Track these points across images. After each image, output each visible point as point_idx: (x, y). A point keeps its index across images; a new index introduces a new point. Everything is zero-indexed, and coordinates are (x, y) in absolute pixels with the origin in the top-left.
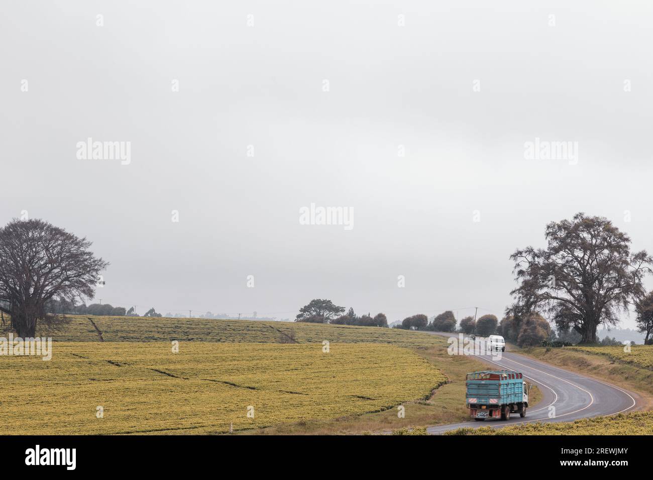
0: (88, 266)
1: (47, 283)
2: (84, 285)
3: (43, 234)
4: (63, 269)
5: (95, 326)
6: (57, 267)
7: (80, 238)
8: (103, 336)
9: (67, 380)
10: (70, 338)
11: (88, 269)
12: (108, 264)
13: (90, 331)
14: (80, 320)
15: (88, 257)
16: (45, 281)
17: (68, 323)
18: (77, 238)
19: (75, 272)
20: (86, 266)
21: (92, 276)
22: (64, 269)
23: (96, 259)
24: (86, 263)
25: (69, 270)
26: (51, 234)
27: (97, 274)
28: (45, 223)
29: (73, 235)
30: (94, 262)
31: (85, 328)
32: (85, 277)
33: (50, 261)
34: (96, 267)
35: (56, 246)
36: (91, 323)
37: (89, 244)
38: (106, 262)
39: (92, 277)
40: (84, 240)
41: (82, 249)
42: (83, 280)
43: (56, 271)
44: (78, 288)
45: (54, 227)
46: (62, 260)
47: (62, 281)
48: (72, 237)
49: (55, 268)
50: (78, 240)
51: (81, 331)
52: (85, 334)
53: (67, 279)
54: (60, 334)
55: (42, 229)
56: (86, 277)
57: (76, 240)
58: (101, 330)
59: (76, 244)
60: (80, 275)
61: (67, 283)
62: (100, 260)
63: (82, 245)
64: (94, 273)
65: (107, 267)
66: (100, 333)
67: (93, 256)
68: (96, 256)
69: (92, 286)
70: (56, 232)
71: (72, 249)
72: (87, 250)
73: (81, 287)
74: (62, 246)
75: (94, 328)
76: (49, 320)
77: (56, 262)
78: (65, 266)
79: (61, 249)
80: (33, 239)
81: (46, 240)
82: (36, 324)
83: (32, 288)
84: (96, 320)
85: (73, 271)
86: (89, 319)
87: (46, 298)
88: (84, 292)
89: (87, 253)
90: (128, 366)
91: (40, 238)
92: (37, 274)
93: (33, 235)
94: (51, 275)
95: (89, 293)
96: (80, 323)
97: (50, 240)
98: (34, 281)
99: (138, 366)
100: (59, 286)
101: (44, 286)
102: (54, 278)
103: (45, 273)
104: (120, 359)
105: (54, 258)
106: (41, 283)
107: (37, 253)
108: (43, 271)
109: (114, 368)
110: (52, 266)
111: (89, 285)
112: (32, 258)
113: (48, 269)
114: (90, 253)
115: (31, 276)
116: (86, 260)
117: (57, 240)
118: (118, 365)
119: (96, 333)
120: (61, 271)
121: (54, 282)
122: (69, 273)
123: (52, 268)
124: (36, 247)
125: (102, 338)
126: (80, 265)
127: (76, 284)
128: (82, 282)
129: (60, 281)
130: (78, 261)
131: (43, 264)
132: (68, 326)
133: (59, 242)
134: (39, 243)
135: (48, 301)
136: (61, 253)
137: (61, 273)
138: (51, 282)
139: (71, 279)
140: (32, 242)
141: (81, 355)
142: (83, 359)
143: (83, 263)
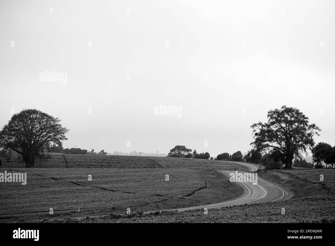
0: (59, 131)
3: (38, 116)
4: (47, 133)
5: (65, 160)
6: (45, 131)
7: (55, 118)
9: (29, 187)
11: (59, 133)
13: (62, 162)
14: (59, 156)
15: (59, 127)
16: (39, 138)
17: (50, 158)
18: (54, 118)
19: (53, 134)
20: (58, 131)
23: (63, 128)
24: (58, 130)
25: (51, 133)
26: (41, 116)
27: (64, 135)
28: (38, 111)
29: (52, 117)
30: (62, 129)
31: (60, 160)
33: (41, 129)
34: (63, 132)
35: (44, 122)
36: (63, 158)
37: (60, 121)
38: (68, 129)
39: (61, 136)
40: (57, 118)
41: (56, 123)
42: (57, 138)
43: (44, 133)
44: (54, 141)
46: (47, 128)
47: (47, 138)
49: (43, 132)
50: (54, 119)
51: (58, 162)
52: (60, 163)
53: (50, 137)
54: (48, 163)
55: (37, 113)
56: (59, 136)
57: (53, 119)
58: (68, 161)
59: (53, 121)
60: (55, 136)
61: (49, 139)
62: (65, 128)
63: (56, 121)
65: (68, 131)
66: (67, 163)
67: (61, 126)
68: (63, 126)
69: (61, 141)
70: (44, 115)
71: (52, 123)
72: (59, 123)
73: (56, 141)
74: (47, 121)
76: (41, 157)
77: (44, 129)
78: (48, 131)
79: (46, 123)
80: (33, 118)
81: (39, 119)
82: (34, 159)
83: (32, 142)
84: (66, 157)
85: (52, 133)
86: (63, 156)
87: (40, 147)
88: (57, 143)
89: (58, 125)
90: (60, 180)
91: (36, 118)
92: (35, 135)
93: (33, 116)
94: (42, 135)
95: (60, 144)
96: (58, 158)
97: (41, 119)
98: (34, 138)
99: (65, 180)
100: (46, 141)
101: (38, 141)
102: (43, 137)
103: (39, 135)
104: (58, 177)
105: (43, 127)
106: (37, 139)
107: (34, 125)
108: (38, 134)
109: (53, 181)
110: (42, 131)
111: (60, 140)
112: (32, 128)
113: (40, 133)
114: (60, 125)
115: (32, 136)
116: (58, 128)
117: (44, 119)
118: (56, 180)
119: (65, 163)
120: (47, 134)
121: (43, 139)
122: (50, 134)
123: (42, 132)
124: (35, 122)
125: (67, 165)
126: (55, 130)
127: (54, 140)
128: (57, 139)
129: (46, 138)
130: (55, 129)
131: (38, 130)
132: (52, 159)
133: (45, 120)
134: (36, 120)
135: (40, 148)
136: (46, 125)
137: (46, 134)
138: (41, 139)
139: (51, 137)
140: (32, 120)
141: (41, 175)
142: (41, 177)
143: (57, 130)
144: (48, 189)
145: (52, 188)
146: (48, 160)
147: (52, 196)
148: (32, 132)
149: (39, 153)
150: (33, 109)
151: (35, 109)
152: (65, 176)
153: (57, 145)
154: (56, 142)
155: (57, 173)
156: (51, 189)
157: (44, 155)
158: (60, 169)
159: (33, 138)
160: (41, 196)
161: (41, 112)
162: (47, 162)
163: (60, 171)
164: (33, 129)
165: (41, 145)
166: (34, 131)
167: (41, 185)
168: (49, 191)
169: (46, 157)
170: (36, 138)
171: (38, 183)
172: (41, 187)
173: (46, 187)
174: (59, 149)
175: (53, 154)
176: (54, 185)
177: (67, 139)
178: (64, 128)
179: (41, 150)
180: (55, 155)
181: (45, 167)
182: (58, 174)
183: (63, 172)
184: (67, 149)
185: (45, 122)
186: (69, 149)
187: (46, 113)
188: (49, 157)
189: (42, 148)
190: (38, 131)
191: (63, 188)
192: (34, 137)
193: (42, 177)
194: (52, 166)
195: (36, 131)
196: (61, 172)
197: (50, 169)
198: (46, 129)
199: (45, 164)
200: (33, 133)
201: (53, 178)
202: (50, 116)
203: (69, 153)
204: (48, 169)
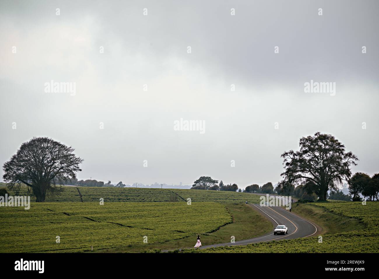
0: (72, 161)
2: (71, 171)
3: (49, 145)
5: (80, 193)
7: (68, 147)
9: (39, 223)
11: (73, 163)
13: (76, 195)
14: (73, 189)
15: (72, 157)
16: (50, 169)
17: (62, 191)
18: (66, 147)
23: (76, 158)
24: (72, 160)
25: (63, 164)
26: (53, 145)
28: (50, 139)
29: (65, 146)
30: (76, 159)
31: (74, 193)
33: (53, 159)
34: (77, 162)
35: (56, 151)
36: (77, 191)
37: (73, 150)
38: (82, 159)
39: (75, 167)
40: (70, 148)
41: (69, 152)
42: (70, 169)
43: (56, 164)
44: (68, 173)
45: (54, 141)
46: (59, 158)
47: (59, 169)
51: (71, 195)
52: (73, 197)
53: (62, 168)
54: (60, 197)
55: (48, 142)
56: (72, 167)
57: (66, 148)
58: (82, 194)
59: (66, 150)
60: (68, 166)
61: (62, 170)
62: (79, 158)
64: (76, 165)
65: (83, 162)
66: (81, 196)
67: (75, 156)
68: (77, 156)
69: (74, 172)
70: (56, 144)
71: (64, 153)
72: (72, 153)
73: (69, 172)
74: (59, 151)
75: (78, 194)
76: (53, 190)
77: (56, 160)
78: (61, 162)
79: (58, 153)
80: (44, 147)
81: (50, 148)
82: (46, 192)
83: (43, 174)
84: (81, 189)
85: (65, 164)
86: (77, 189)
87: (51, 179)
88: (70, 175)
89: (72, 155)
90: (73, 215)
91: (47, 147)
92: (46, 165)
93: (44, 145)
94: (53, 166)
95: (74, 176)
96: (72, 191)
97: (53, 148)
99: (78, 215)
100: (58, 172)
101: (50, 172)
102: (55, 168)
103: (51, 165)
104: (70, 212)
105: (55, 157)
106: (48, 171)
107: (46, 155)
108: (49, 164)
109: (66, 216)
110: (54, 161)
113: (52, 163)
114: (73, 155)
115: (43, 167)
116: (71, 158)
117: (56, 148)
118: (68, 215)
119: (79, 197)
120: (59, 164)
121: (55, 170)
122: (63, 165)
123: (54, 163)
124: (46, 152)
125: (82, 199)
126: (68, 161)
127: (67, 171)
128: (70, 170)
129: (58, 169)
130: (67, 159)
131: (49, 161)
132: (65, 192)
133: (57, 149)
134: (47, 150)
135: (52, 180)
136: (58, 155)
138: (53, 170)
139: (64, 168)
140: (43, 149)
141: (52, 210)
142: (52, 212)
143: (70, 160)
144: (59, 226)
145: (64, 225)
146: (60, 194)
148: (43, 163)
149: (51, 185)
150: (44, 138)
151: (46, 137)
152: (79, 211)
153: (70, 177)
154: (70, 173)
155: (70, 207)
156: (62, 225)
157: (56, 187)
158: (73, 204)
159: (44, 169)
160: (52, 233)
161: (52, 141)
163: (72, 206)
164: (44, 159)
165: (53, 176)
166: (45, 162)
167: (52, 221)
168: (61, 228)
169: (59, 190)
170: (47, 169)
171: (48, 219)
172: (52, 223)
173: (57, 223)
174: (73, 181)
175: (66, 186)
176: (66, 221)
177: (81, 170)
178: (78, 158)
179: (52, 182)
180: (68, 188)
181: (58, 201)
182: (71, 209)
183: (76, 207)
184: (82, 181)
185: (57, 152)
186: (84, 181)
187: (58, 141)
188: (62, 190)
189: (54, 180)
190: (49, 162)
191: (76, 224)
192: (45, 168)
193: (53, 212)
194: (65, 200)
195: (48, 162)
196: (73, 207)
197: (63, 203)
198: (58, 160)
199: (57, 198)
200: (45, 164)
201: (65, 213)
202: (63, 145)
203: (84, 185)
204: (60, 203)
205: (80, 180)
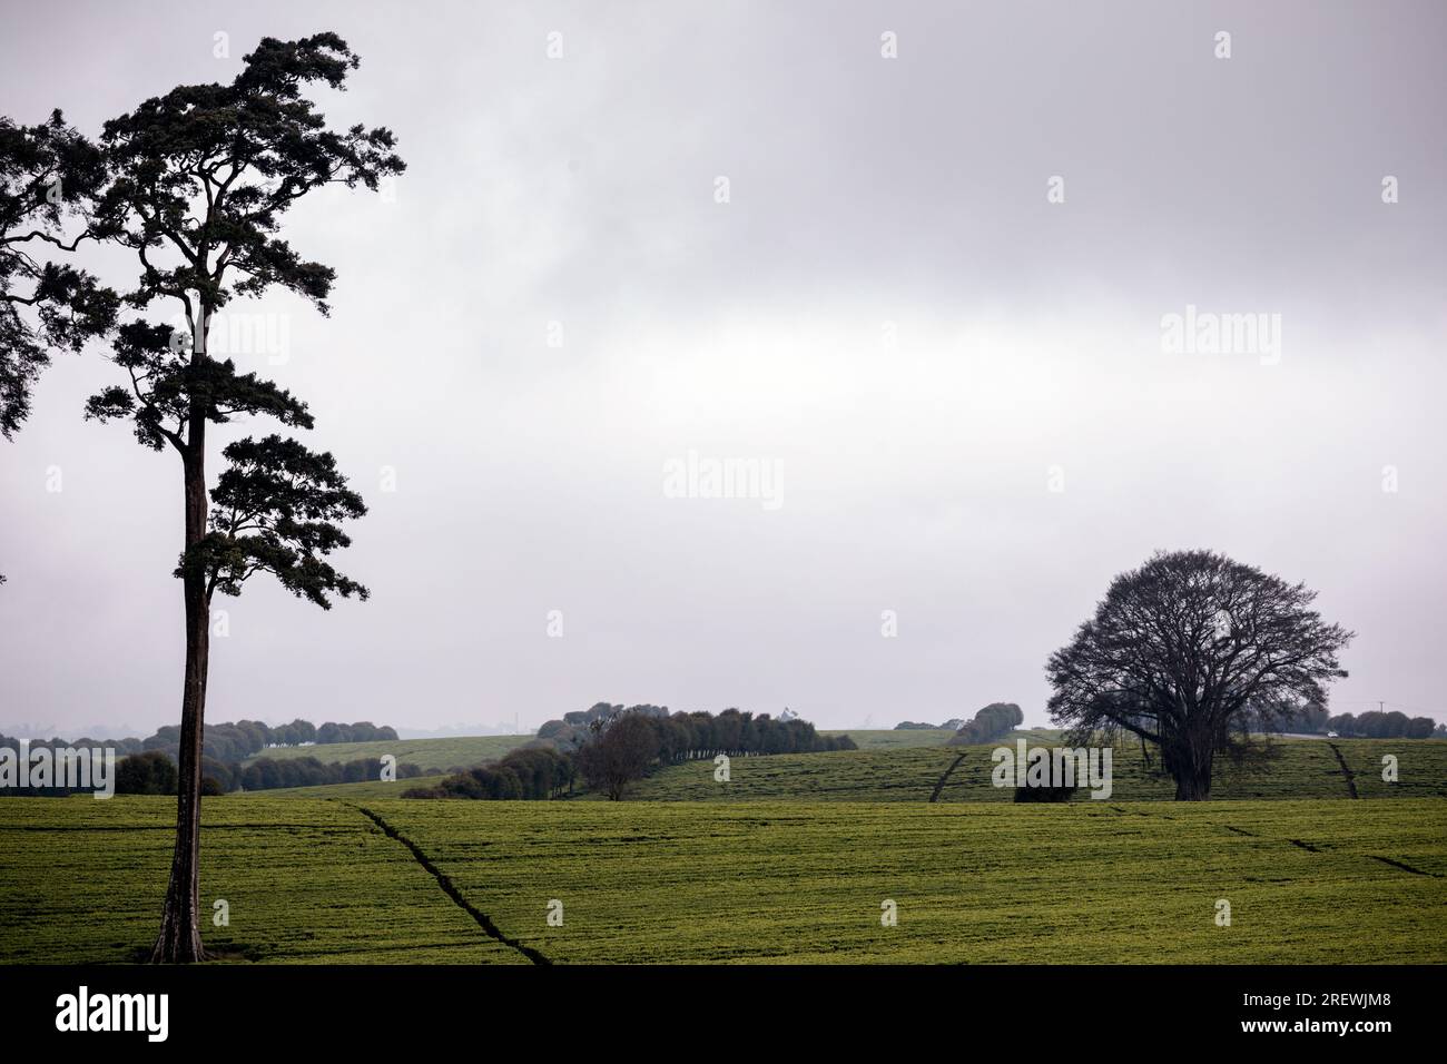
0: (1309, 641)
1: (1229, 678)
2: (1306, 678)
3: (1216, 579)
4: (1260, 649)
5: (1343, 763)
6: (1250, 644)
7: (1292, 583)
8: (1356, 783)
9: (1200, 881)
10: (1288, 788)
11: (1312, 647)
12: (1351, 635)
13: (1329, 773)
14: (1314, 749)
15: (1309, 622)
16: (1226, 673)
17: (1277, 758)
18: (1285, 585)
19: (1284, 653)
20: (1306, 640)
21: (1322, 660)
22: (1262, 649)
23: (1326, 626)
24: (1307, 635)
25: (1275, 650)
26: (1233, 578)
27: (1331, 655)
28: (1219, 557)
29: (1278, 580)
30: (1323, 631)
31: (1320, 766)
32: (1306, 664)
33: (1235, 633)
34: (1328, 643)
35: (1245, 603)
36: (1334, 755)
37: (1311, 596)
38: (1348, 631)
39: (1320, 664)
40: (1300, 587)
41: (1297, 606)
42: (1304, 670)
43: (1245, 653)
44: (1293, 686)
45: (1237, 565)
46: (1259, 628)
47: (1261, 674)
48: (1275, 584)
49: (1245, 647)
50: (1288, 589)
51: (1311, 773)
52: (1319, 779)
53: (1271, 667)
54: (1267, 780)
55: (1214, 568)
56: (1309, 662)
57: (1284, 588)
58: (1354, 769)
59: (1283, 598)
60: (1296, 660)
61: (1271, 676)
62: (1335, 629)
63: (1296, 600)
64: (1325, 655)
65: (1351, 641)
66: (1350, 775)
67: (1320, 620)
68: (1327, 620)
69: (1321, 682)
70: (1242, 575)
71: (1276, 607)
72: (1308, 609)
73: (1298, 684)
74: (1256, 600)
75: (1338, 766)
76: (1240, 753)
77: (1246, 636)
78: (1265, 643)
79: (1254, 608)
80: (1197, 589)
81: (1222, 592)
82: (1211, 762)
83: (1200, 690)
84: (1346, 749)
85: (1281, 651)
86: (1333, 746)
87: (1231, 710)
88: (1305, 693)
89: (1307, 615)
90: (1330, 850)
91: (1211, 589)
92: (1209, 660)
93: (1196, 582)
94: (1237, 661)
95: (1317, 696)
96: (1312, 757)
97: (1231, 591)
98: (1204, 675)
99: (1352, 851)
100: (1255, 684)
101: (1224, 684)
102: (1244, 667)
103: (1226, 658)
104: (1318, 836)
105: (1241, 626)
106: (1219, 679)
107: (1205, 617)
108: (1222, 654)
109: (1301, 855)
110: (1238, 642)
111: (1316, 679)
112: (1197, 629)
113: (1229, 651)
114: (1313, 614)
115: (1197, 664)
116: (1306, 629)
117: (1245, 590)
118: (1312, 849)
119: (1343, 778)
120: (1258, 653)
121: (1244, 675)
122: (1273, 655)
123: (1239, 648)
124: (1205, 606)
125: (1353, 786)
126: (1295, 639)
127: (1289, 678)
128: (1301, 673)
129: (1257, 672)
130: (1291, 631)
131: (1220, 641)
132: (1284, 762)
133: (1250, 595)
134: (1210, 599)
135: (1234, 714)
136: (1254, 617)
137: (1258, 657)
138: (1237, 676)
139: (1278, 668)
140: (1196, 597)
141: (1245, 830)
142: (1245, 838)
143: (1302, 636)
144: (1280, 892)
145: (1297, 887)
146: (1267, 767)
147: (1299, 920)
148: (1196, 649)
149: (1232, 735)
150: (1196, 553)
151: (1205, 549)
152: (1351, 835)
153: (1303, 702)
154: (1301, 688)
155: (1316, 819)
156: (1292, 889)
157: (1250, 743)
158: (1325, 805)
159: (1202, 672)
160: (1255, 920)
161: (1229, 563)
162: (1263, 775)
163: (1324, 813)
164: (1200, 635)
165: (1239, 701)
166: (1206, 645)
167: (1251, 874)
168: (1288, 899)
169: (1261, 754)
170: (1213, 671)
171: (1236, 865)
172: (1251, 880)
173: (1271, 880)
174: (1315, 716)
175: (1290, 737)
176: (1306, 871)
177: (1344, 674)
178: (1332, 625)
179: (1236, 722)
180: (1297, 745)
181: (1259, 795)
182: (1319, 826)
183: (1340, 817)
184: (1347, 716)
185: (1250, 605)
186: (1356, 715)
187: (1252, 565)
188: (1273, 752)
189: (1240, 715)
190: (1220, 644)
191: (1344, 884)
192: (1206, 668)
193: (1251, 839)
194: (1286, 793)
195: (1214, 645)
196: (1329, 818)
197: (1284, 802)
198: (1255, 634)
199: (1255, 785)
200: (1203, 653)
201: (1297, 843)
202: (1270, 578)
203: (1355, 734)
204: (1273, 803)
205: (1340, 714)
